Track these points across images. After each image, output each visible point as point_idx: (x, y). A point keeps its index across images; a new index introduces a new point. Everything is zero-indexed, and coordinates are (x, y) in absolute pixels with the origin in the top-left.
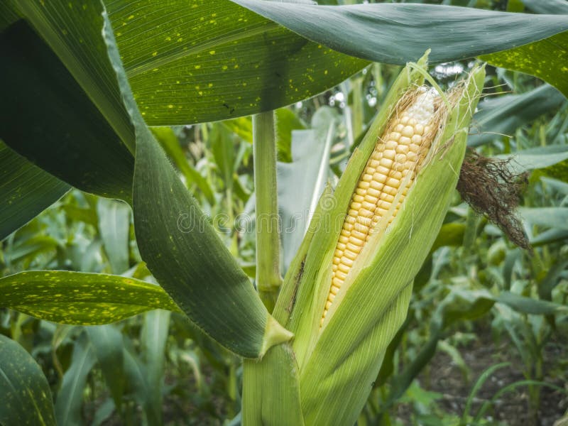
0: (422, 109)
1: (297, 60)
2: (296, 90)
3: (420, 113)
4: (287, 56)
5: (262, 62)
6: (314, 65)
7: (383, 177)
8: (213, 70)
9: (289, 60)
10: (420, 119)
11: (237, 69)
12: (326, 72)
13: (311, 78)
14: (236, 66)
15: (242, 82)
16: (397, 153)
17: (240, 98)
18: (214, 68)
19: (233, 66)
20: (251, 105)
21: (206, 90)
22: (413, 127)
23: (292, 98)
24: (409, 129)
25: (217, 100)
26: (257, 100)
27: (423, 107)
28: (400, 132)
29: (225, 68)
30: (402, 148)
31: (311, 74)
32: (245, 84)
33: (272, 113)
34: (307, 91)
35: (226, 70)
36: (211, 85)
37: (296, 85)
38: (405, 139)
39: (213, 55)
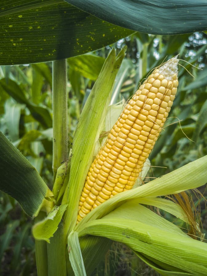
0: (168, 69)
1: (82, 25)
2: (82, 46)
3: (167, 71)
4: (75, 23)
5: (57, 25)
6: (95, 30)
7: (136, 113)
8: (22, 29)
9: (77, 25)
10: (166, 76)
11: (39, 29)
12: (104, 35)
13: (92, 39)
14: (39, 27)
15: (43, 39)
16: (147, 98)
17: (42, 49)
18: (23, 27)
19: (37, 27)
20: (50, 54)
21: (18, 42)
22: (161, 81)
23: (78, 51)
24: (158, 82)
25: (26, 50)
26: (53, 51)
27: (170, 68)
28: (152, 84)
29: (31, 28)
30: (151, 94)
31: (93, 36)
32: (45, 40)
33: (65, 61)
34: (90, 47)
35: (31, 30)
36: (21, 39)
37: (81, 43)
38: (154, 89)
39: (21, 18)
